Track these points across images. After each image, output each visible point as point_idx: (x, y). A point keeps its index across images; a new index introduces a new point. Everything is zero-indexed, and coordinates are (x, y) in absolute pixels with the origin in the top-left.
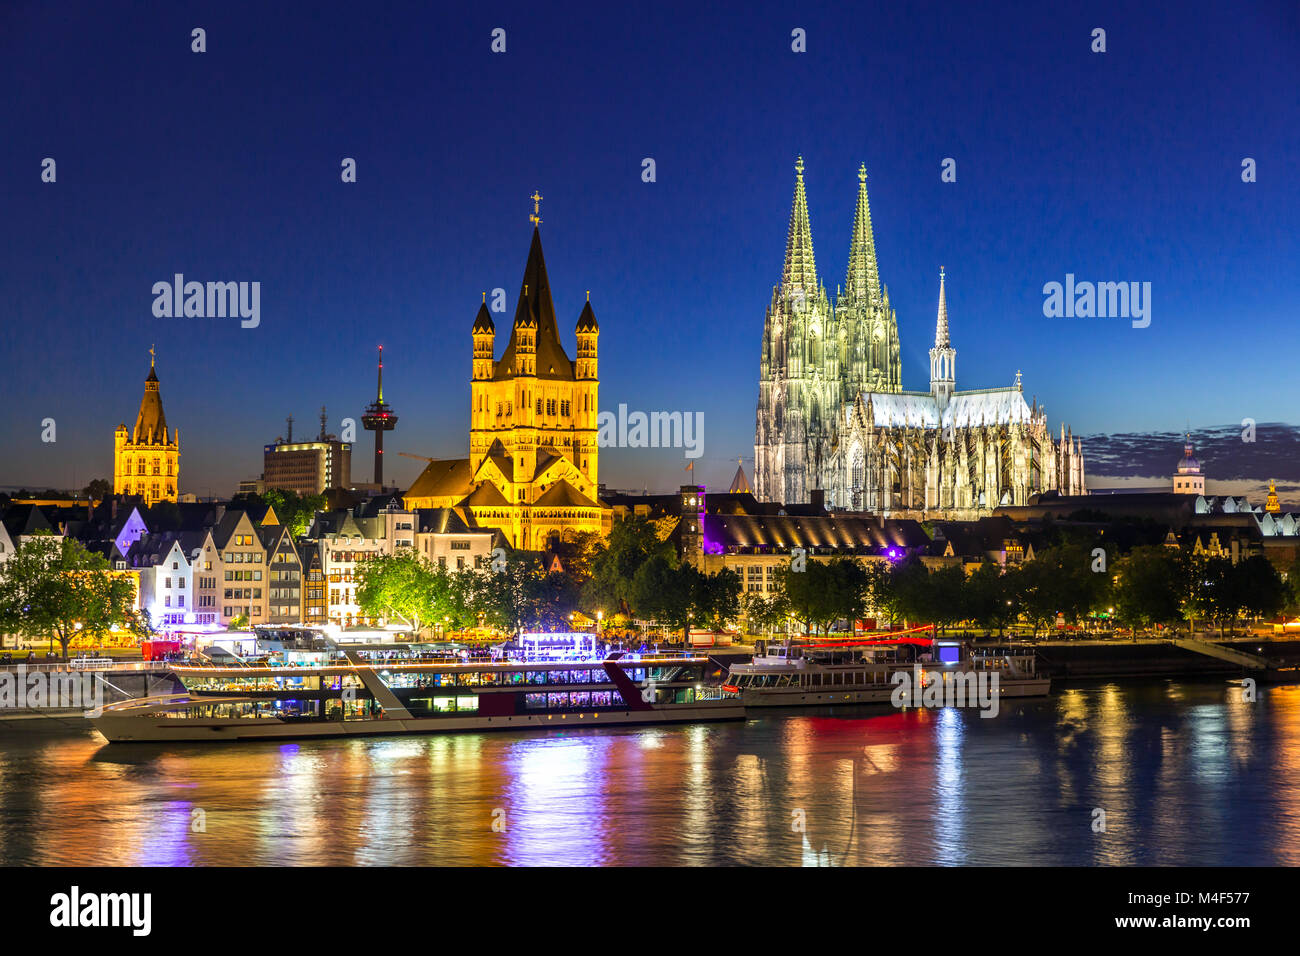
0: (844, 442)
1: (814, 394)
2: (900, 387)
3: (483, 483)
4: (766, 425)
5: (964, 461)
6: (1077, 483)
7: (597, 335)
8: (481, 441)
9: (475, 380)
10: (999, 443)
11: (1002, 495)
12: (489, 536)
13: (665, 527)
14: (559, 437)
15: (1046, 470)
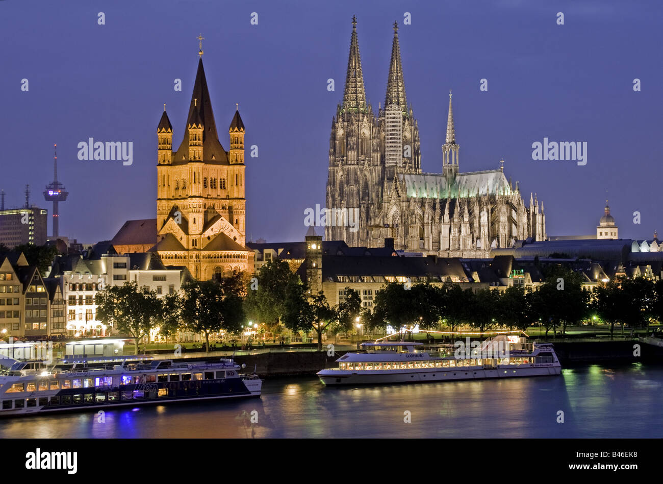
0: (386, 207)
1: (365, 175)
2: (420, 170)
3: (167, 235)
4: (333, 196)
5: (466, 219)
6: (541, 233)
7: (244, 134)
8: (164, 207)
9: (160, 165)
10: (490, 207)
11: (492, 241)
12: (179, 271)
13: (295, 263)
14: (218, 204)
15: (521, 224)
